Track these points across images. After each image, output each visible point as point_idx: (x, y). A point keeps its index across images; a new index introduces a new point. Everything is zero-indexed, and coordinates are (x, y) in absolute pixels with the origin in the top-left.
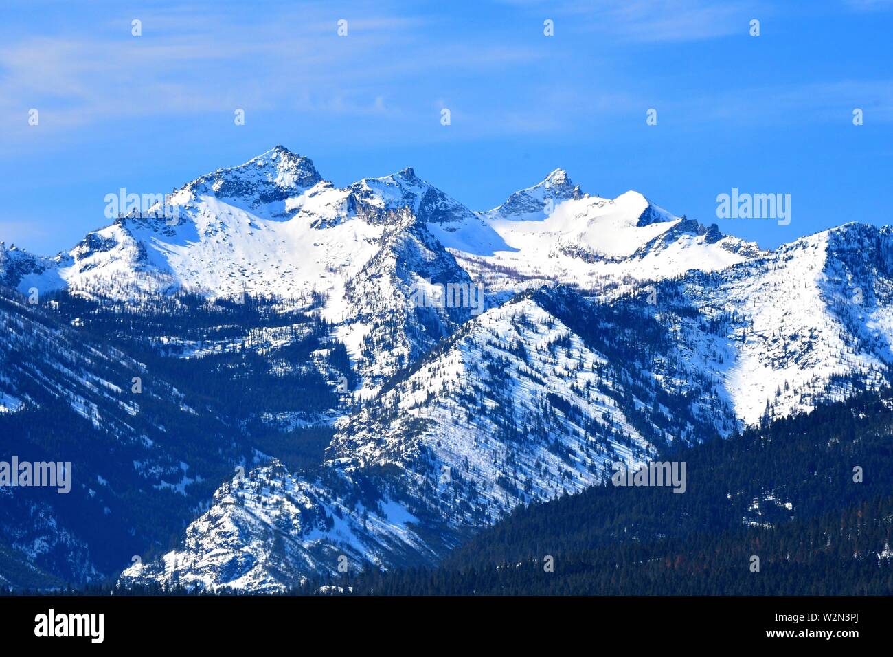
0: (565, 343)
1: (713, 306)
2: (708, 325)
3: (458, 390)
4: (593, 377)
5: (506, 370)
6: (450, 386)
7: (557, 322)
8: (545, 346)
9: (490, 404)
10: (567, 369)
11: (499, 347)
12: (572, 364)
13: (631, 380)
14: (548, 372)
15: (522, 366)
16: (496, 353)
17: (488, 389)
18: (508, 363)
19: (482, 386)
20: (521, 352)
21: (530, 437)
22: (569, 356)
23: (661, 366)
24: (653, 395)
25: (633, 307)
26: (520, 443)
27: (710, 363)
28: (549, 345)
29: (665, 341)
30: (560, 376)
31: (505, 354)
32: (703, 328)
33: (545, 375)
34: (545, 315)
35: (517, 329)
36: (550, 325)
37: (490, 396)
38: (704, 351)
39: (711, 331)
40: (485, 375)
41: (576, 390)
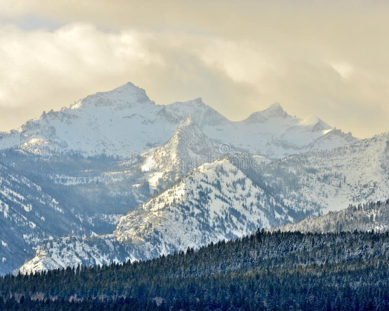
0: (242, 182)
1: (325, 168)
2: (322, 178)
3: (181, 203)
4: (255, 201)
5: (209, 195)
6: (177, 201)
7: (240, 171)
8: (231, 184)
9: (197, 211)
10: (241, 196)
11: (207, 183)
12: (244, 193)
13: (274, 203)
14: (231, 197)
15: (218, 193)
16: (204, 185)
17: (197, 203)
18: (211, 191)
19: (194, 202)
20: (218, 186)
21: (216, 229)
22: (243, 189)
23: (294, 197)
24: (286, 211)
25: (283, 167)
26: (210, 232)
27: (321, 197)
28: (234, 183)
29: (297, 184)
30: (237, 199)
31: (209, 186)
32: (319, 179)
33: (230, 198)
34: (234, 168)
35: (218, 174)
36: (235, 173)
37: (198, 207)
38: (318, 191)
39: (323, 181)
40: (197, 196)
41: (244, 206)
